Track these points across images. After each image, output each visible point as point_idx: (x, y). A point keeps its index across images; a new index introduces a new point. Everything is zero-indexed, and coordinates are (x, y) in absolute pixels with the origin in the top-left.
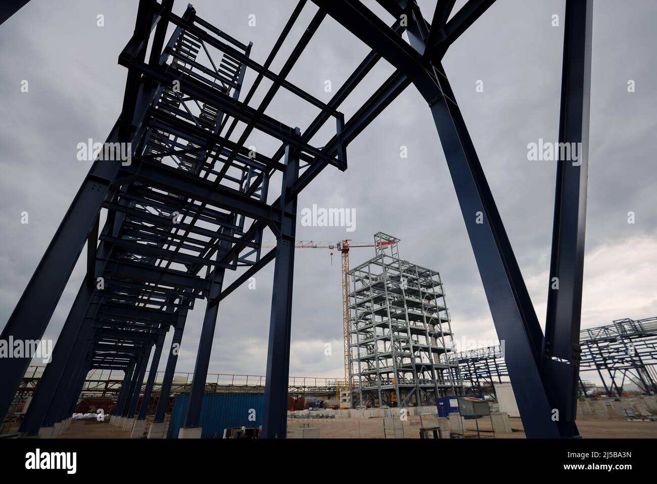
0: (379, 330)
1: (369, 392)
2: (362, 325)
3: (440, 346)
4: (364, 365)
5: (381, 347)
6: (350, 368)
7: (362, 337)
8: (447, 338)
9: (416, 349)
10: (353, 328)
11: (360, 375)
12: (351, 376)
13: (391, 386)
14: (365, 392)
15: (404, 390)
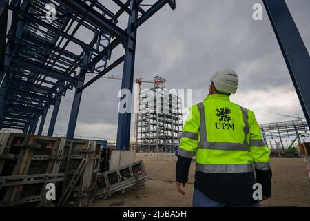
0: (151, 121)
1: (144, 146)
2: (144, 118)
3: (177, 129)
4: (143, 135)
5: (152, 128)
6: (137, 136)
7: (143, 123)
8: (180, 126)
9: (167, 130)
10: (140, 119)
11: (141, 139)
12: (137, 139)
13: (154, 144)
14: (142, 146)
15: (160, 146)
